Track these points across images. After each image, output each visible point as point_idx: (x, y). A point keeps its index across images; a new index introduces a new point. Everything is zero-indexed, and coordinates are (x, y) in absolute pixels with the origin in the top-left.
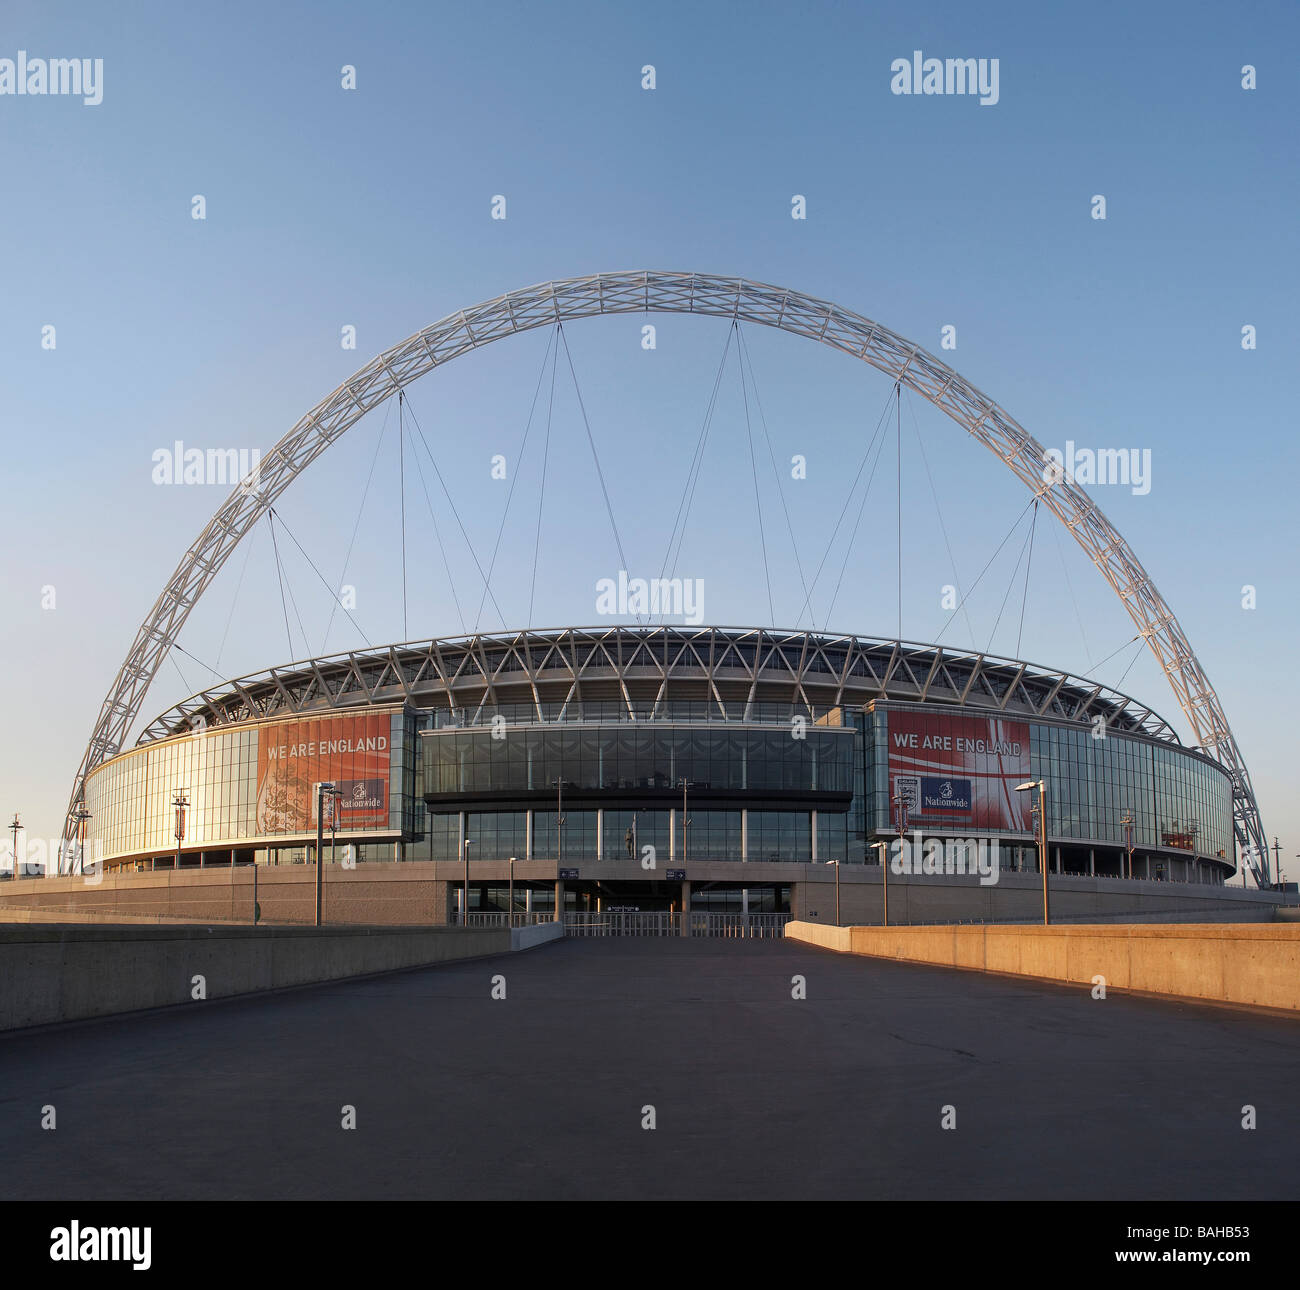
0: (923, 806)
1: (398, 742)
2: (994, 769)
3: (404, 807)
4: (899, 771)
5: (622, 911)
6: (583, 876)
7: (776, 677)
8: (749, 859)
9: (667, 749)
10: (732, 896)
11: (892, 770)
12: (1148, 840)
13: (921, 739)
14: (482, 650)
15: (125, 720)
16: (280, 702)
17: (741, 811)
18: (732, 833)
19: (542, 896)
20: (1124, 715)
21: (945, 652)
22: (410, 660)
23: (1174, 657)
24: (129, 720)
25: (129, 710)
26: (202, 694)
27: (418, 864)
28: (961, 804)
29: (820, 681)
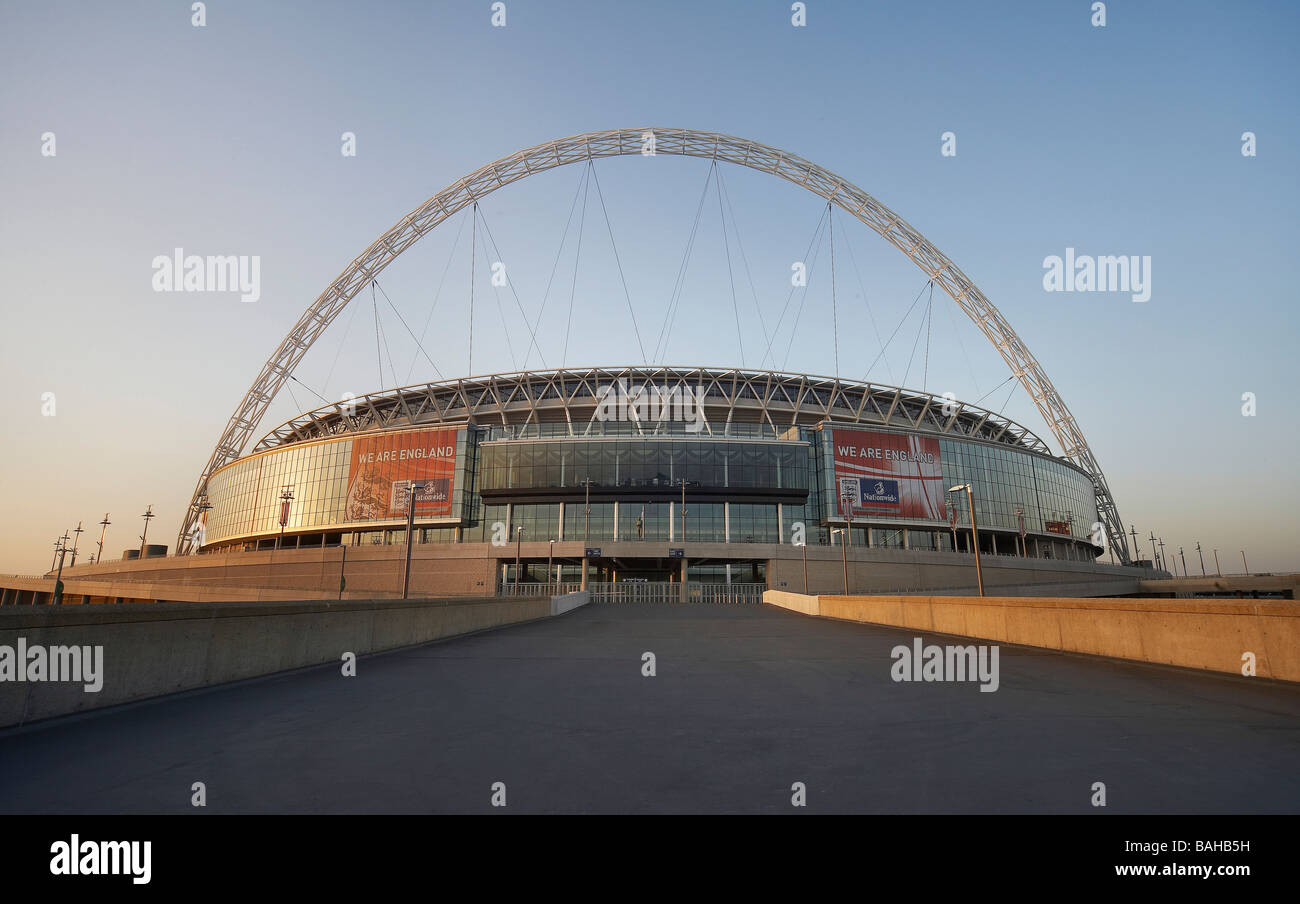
0: (863, 500)
1: (462, 450)
2: (915, 473)
3: (464, 500)
4: (843, 474)
5: (634, 583)
6: (604, 554)
7: (748, 404)
8: (731, 541)
9: (668, 456)
10: (718, 570)
11: (838, 473)
12: (1035, 527)
13: (858, 451)
14: (528, 383)
15: (246, 433)
16: (371, 419)
17: (724, 503)
18: (717, 520)
19: (570, 570)
20: (1007, 433)
21: (872, 387)
22: (473, 390)
23: (1041, 391)
24: (249, 432)
25: (250, 425)
26: (310, 414)
27: (475, 545)
28: (891, 499)
29: (781, 407)
